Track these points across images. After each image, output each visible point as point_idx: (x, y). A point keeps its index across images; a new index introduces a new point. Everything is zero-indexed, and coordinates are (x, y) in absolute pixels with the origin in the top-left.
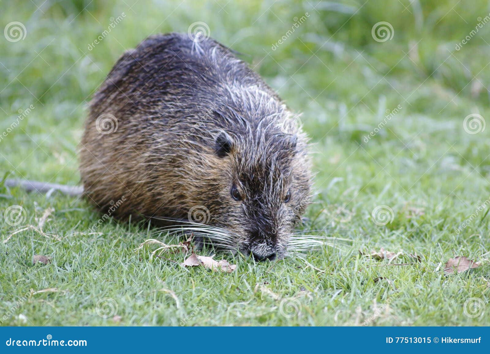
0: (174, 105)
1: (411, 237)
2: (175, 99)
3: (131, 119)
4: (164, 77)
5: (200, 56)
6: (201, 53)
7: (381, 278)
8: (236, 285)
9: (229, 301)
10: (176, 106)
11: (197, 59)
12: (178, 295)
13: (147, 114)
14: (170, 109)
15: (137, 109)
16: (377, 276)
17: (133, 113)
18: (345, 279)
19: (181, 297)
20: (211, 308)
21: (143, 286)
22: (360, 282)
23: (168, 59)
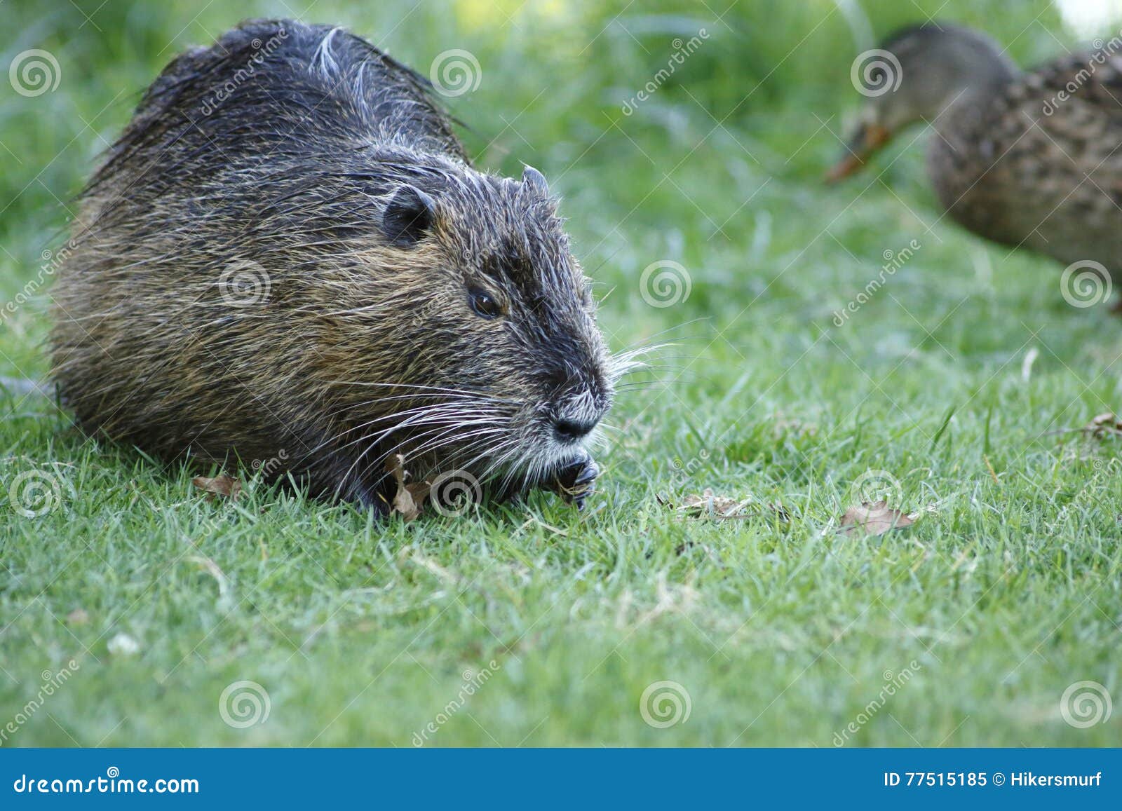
0: (252, 173)
1: (779, 476)
2: (257, 161)
3: (157, 202)
4: (241, 116)
5: (327, 77)
6: (331, 72)
7: (691, 544)
8: (364, 559)
9: (342, 586)
10: (259, 175)
11: (318, 83)
12: (226, 570)
13: (193, 194)
14: (245, 181)
15: (171, 182)
16: (682, 541)
17: (161, 192)
18: (611, 547)
19: (234, 574)
20: (299, 599)
21: (149, 554)
22: (645, 551)
23: (256, 80)
